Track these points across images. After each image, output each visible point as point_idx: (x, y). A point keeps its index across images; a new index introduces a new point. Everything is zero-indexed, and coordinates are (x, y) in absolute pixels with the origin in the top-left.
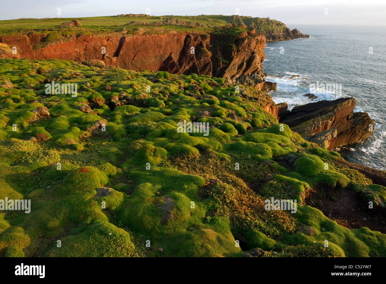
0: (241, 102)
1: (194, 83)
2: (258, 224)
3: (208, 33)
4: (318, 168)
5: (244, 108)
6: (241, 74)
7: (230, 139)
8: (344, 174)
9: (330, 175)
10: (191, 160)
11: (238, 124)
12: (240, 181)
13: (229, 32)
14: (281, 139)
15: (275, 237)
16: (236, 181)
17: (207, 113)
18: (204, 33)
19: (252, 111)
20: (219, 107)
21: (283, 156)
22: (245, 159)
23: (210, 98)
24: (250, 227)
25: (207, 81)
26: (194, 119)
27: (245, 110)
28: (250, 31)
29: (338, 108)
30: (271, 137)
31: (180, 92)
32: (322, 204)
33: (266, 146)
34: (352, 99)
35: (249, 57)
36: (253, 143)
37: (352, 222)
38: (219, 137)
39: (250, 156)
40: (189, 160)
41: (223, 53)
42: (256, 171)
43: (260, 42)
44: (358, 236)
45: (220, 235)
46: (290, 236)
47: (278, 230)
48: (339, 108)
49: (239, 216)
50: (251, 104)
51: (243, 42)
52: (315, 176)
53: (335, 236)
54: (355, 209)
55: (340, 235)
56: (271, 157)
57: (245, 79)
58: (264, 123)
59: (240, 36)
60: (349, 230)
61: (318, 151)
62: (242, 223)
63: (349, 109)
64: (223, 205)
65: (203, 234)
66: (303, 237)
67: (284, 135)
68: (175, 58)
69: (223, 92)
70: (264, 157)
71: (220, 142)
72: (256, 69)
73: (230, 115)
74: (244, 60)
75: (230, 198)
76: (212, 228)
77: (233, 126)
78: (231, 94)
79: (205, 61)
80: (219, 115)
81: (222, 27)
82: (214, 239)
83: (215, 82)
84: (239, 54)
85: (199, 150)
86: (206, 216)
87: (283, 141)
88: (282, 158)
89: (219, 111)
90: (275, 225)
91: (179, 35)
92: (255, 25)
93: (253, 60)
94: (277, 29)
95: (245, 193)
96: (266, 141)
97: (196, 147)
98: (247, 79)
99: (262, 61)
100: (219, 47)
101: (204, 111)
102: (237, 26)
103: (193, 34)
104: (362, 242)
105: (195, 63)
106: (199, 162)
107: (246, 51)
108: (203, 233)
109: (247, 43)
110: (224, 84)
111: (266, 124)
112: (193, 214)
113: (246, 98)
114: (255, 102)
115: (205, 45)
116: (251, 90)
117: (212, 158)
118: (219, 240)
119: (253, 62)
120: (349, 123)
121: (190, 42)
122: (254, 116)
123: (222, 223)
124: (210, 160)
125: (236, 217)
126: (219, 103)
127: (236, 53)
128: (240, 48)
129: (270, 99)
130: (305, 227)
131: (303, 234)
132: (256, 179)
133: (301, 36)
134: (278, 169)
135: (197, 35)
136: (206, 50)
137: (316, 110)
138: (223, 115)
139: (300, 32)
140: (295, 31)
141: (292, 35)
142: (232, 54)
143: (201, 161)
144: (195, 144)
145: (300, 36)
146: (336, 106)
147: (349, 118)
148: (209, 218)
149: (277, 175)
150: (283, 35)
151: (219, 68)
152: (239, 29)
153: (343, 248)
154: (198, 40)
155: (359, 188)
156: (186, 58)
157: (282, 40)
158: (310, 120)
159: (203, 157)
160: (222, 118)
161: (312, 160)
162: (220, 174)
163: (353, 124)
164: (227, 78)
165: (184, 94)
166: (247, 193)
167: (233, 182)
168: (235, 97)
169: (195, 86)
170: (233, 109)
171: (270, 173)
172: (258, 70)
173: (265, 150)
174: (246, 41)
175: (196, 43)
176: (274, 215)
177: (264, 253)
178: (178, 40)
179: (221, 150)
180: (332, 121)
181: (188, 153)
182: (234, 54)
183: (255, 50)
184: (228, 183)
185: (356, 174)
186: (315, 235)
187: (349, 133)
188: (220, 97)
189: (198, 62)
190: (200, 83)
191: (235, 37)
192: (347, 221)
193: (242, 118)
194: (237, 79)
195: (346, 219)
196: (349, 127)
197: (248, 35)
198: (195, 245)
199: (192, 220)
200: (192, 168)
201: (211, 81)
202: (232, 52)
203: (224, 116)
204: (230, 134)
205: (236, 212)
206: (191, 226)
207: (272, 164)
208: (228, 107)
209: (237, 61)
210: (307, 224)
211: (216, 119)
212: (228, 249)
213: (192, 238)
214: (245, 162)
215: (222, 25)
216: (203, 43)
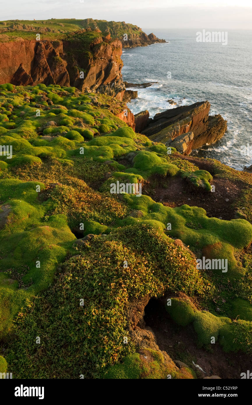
0: (91, 110)
1: (42, 94)
2: (93, 215)
3: (60, 39)
4: (152, 162)
5: (93, 115)
6: (100, 84)
7: (74, 145)
8: (176, 164)
9: (162, 166)
10: (34, 168)
11: (85, 131)
12: (81, 182)
13: (82, 37)
14: (124, 140)
15: (108, 224)
16: (76, 182)
17: (53, 122)
18: (56, 40)
19: (101, 118)
20: (66, 116)
21: (124, 155)
22: (87, 162)
23: (58, 107)
24: (85, 219)
25: (56, 91)
26: (40, 130)
27: (93, 117)
28: (105, 36)
29: (194, 112)
30: (115, 139)
31: (25, 104)
32: (155, 192)
33: (108, 148)
34: (207, 103)
35: (106, 65)
36: (97, 146)
37: (179, 203)
38: (63, 145)
39: (92, 159)
40: (31, 170)
41: (79, 62)
42: (98, 171)
43: (117, 48)
44: (178, 212)
45: (56, 230)
46: (121, 221)
47: (111, 217)
48: (196, 112)
49: (76, 211)
50: (101, 111)
51: (99, 48)
52: (150, 169)
53: (159, 215)
54: (182, 192)
55: (163, 213)
56: (113, 157)
57: (105, 89)
58: (112, 128)
59: (95, 42)
60: (171, 208)
61: (157, 148)
62: (79, 216)
63: (204, 112)
64: (62, 204)
65: (38, 232)
66: (132, 220)
67: (128, 137)
68: (27, 70)
69: (74, 102)
70: (105, 158)
71: (64, 150)
72: (115, 77)
73: (78, 123)
74: (101, 68)
75: (68, 198)
76: (49, 225)
77: (78, 133)
78: (82, 103)
79: (61, 71)
80: (65, 124)
81: (75, 32)
82: (50, 233)
83: (65, 91)
84: (96, 62)
85: (41, 159)
86: (45, 216)
87: (125, 142)
88: (122, 158)
89: (65, 120)
90: (108, 214)
91: (27, 42)
92: (110, 30)
93: (111, 68)
94: (133, 34)
95: (84, 191)
96: (109, 144)
97: (39, 156)
98: (107, 88)
99: (120, 68)
100: (73, 55)
101: (50, 121)
102: (90, 31)
103: (43, 41)
104: (180, 216)
105: (50, 73)
106: (41, 170)
107: (103, 59)
108: (40, 230)
109: (103, 50)
110: (75, 93)
111: (114, 129)
112: (31, 216)
113: (98, 106)
114: (107, 109)
115: (58, 54)
116: (104, 98)
117: (54, 164)
118: (55, 234)
119: (112, 70)
120: (205, 125)
121: (41, 51)
122: (102, 122)
123: (59, 219)
124: (53, 167)
125: (73, 213)
126: (67, 112)
127: (92, 61)
128: (97, 56)
129: (125, 106)
130: (135, 212)
131: (132, 217)
132: (97, 178)
133: (158, 41)
134: (117, 167)
135: (48, 42)
136: (60, 59)
137: (176, 116)
138: (69, 123)
139: (157, 37)
140: (151, 36)
141: (148, 40)
142: (88, 63)
143: (43, 168)
144: (37, 154)
145: (156, 41)
146: (193, 111)
147: (205, 120)
148: (47, 217)
149: (116, 172)
150: (140, 40)
151: (77, 78)
152: (93, 34)
153: (164, 223)
154: (50, 48)
155: (186, 174)
156: (39, 69)
157: (139, 46)
158: (170, 126)
159: (46, 164)
160: (68, 126)
161: (147, 155)
162: (62, 178)
163: (209, 126)
164: (86, 89)
165: (30, 106)
166: (86, 191)
167: (73, 183)
168: (85, 106)
169: (42, 97)
170: (81, 117)
171: (110, 172)
172: (117, 78)
173: (107, 151)
174: (102, 48)
175: (48, 51)
176: (109, 206)
177: (93, 236)
178: (27, 49)
179: (65, 156)
180: (190, 125)
181: (29, 163)
182: (91, 62)
183: (112, 57)
184: (68, 184)
185: (186, 163)
186: (142, 216)
187: (206, 135)
188: (69, 107)
189: (53, 73)
190: (48, 93)
191: (90, 44)
192: (174, 203)
193: (90, 125)
194: (97, 90)
195: (174, 201)
196: (205, 129)
197: (103, 40)
198: (30, 241)
199: (30, 221)
200: (34, 176)
201: (60, 90)
202: (88, 60)
203: (71, 124)
204: (75, 141)
205: (73, 208)
206: (29, 226)
207: (112, 163)
208: (75, 115)
209: (94, 70)
210: (137, 209)
211: (62, 128)
212: (62, 239)
213: (28, 236)
214: (88, 165)
215: (75, 30)
216: (56, 50)
